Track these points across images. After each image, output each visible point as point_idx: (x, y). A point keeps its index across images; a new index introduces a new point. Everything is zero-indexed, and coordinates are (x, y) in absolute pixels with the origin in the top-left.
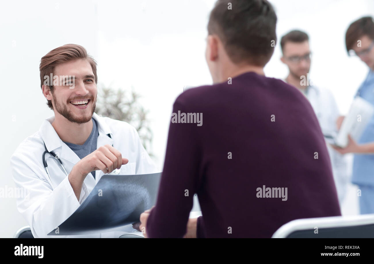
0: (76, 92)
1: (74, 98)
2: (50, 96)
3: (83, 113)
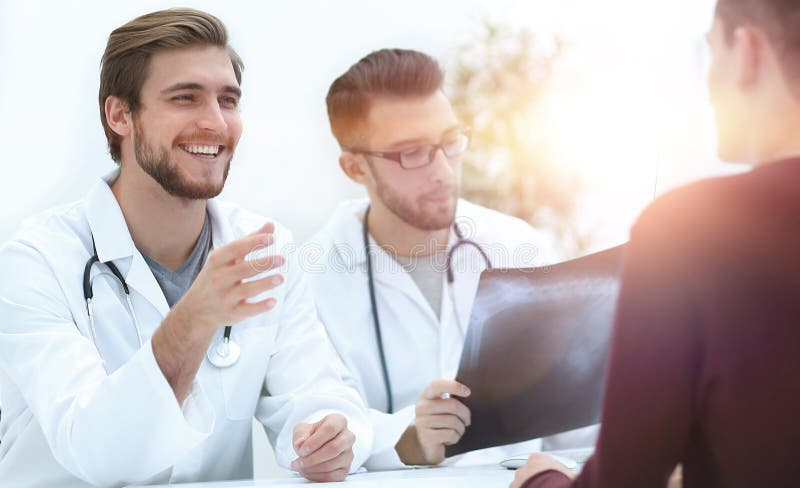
0: (199, 124)
1: (193, 137)
2: (125, 126)
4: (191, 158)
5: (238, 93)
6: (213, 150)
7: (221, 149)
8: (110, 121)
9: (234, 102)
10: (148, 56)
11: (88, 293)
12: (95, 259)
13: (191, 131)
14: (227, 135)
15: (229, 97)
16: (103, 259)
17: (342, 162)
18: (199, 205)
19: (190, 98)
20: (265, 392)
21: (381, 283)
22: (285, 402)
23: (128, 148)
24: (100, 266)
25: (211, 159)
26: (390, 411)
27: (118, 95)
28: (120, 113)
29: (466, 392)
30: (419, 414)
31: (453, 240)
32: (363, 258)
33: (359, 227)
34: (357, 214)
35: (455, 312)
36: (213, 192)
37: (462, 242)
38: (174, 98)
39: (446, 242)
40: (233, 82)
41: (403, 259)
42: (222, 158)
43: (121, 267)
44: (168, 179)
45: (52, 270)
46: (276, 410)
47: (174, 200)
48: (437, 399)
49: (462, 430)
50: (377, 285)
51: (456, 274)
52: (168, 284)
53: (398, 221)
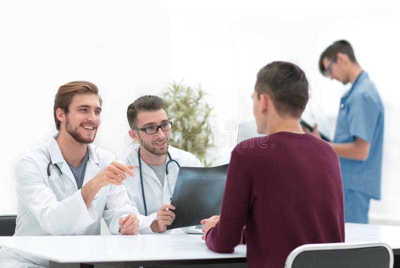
3: (89, 135)
4: (84, 130)
5: (101, 110)
6: (92, 128)
7: (94, 128)
8: (58, 116)
9: (99, 113)
10: (72, 95)
11: (49, 174)
12: (51, 163)
13: (85, 121)
14: (96, 123)
15: (98, 111)
16: (53, 163)
17: (130, 132)
18: (85, 145)
19: (85, 110)
20: (106, 208)
21: (144, 174)
22: (113, 212)
23: (63, 126)
24: (53, 165)
25: (91, 131)
26: (146, 215)
27: (61, 108)
28: (61, 114)
29: (174, 208)
30: (158, 215)
31: (168, 159)
32: (138, 165)
33: (137, 154)
34: (136, 150)
35: (168, 184)
36: (90, 141)
37: (171, 160)
38: (80, 110)
39: (166, 160)
40: (99, 106)
41: (152, 166)
42: (94, 131)
43: (59, 166)
44: (76, 137)
45: (37, 166)
46: (110, 214)
47: (77, 143)
48: (164, 210)
49: (172, 221)
50: (143, 174)
51: (169, 171)
52: (75, 171)
53: (149, 152)
